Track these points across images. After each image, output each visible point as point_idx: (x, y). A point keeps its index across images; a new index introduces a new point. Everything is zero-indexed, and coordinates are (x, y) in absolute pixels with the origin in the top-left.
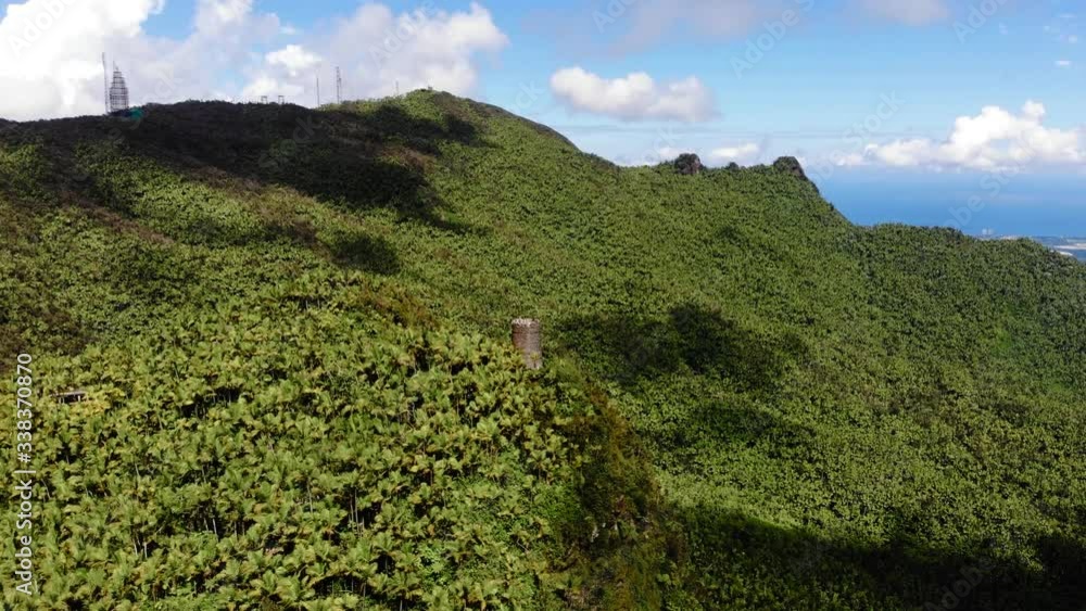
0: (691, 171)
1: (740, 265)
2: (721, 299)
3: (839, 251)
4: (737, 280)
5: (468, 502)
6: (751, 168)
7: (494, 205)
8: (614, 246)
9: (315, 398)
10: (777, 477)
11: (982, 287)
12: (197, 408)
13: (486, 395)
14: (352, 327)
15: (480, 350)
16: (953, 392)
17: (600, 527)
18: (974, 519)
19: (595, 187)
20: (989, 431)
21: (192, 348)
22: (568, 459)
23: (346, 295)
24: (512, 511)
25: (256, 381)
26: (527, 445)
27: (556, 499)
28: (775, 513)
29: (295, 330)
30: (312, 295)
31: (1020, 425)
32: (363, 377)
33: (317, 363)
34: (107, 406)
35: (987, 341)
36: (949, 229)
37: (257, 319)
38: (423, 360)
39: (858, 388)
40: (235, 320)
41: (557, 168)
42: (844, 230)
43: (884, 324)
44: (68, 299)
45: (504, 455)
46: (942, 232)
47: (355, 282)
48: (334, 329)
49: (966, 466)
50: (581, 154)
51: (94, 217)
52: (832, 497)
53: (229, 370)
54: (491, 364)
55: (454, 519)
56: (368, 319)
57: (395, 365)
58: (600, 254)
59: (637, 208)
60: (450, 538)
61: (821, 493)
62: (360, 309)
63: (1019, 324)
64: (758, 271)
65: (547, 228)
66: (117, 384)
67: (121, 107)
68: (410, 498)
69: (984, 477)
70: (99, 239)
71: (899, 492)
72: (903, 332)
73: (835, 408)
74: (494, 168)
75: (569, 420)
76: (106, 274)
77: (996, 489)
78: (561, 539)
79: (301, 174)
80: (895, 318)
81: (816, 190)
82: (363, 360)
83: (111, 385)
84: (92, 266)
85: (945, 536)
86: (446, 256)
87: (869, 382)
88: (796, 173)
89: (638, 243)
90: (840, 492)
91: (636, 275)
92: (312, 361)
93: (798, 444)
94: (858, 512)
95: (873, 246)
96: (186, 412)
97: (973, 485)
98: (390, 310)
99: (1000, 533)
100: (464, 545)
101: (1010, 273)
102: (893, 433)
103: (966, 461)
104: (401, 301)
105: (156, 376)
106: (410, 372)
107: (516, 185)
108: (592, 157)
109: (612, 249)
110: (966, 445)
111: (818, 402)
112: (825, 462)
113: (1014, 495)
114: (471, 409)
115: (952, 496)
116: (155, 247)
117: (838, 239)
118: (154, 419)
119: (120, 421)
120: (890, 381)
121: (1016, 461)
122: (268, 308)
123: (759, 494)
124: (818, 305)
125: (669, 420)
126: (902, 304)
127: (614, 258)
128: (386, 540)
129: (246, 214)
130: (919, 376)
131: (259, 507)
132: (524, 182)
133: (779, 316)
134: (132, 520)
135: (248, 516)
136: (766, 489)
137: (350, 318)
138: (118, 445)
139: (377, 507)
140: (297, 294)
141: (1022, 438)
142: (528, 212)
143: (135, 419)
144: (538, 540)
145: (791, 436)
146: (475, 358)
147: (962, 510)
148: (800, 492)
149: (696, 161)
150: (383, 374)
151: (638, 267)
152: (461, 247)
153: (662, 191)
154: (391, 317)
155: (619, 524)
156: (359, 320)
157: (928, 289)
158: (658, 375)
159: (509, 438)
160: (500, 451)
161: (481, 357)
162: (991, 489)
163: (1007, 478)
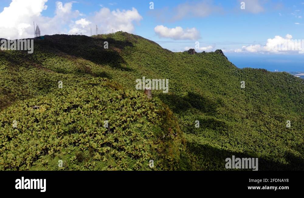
0: (193, 53)
1: (206, 79)
2: (201, 88)
3: (233, 75)
4: (205, 83)
5: (135, 128)
6: (209, 53)
7: (139, 63)
8: (172, 74)
9: (98, 106)
10: (215, 135)
11: (272, 85)
12: (68, 110)
13: (139, 104)
14: (105, 91)
15: (137, 94)
16: (263, 113)
17: (165, 135)
18: (268, 146)
19: (166, 58)
20: (273, 123)
21: (66, 96)
22: (158, 119)
23: (103, 83)
24: (145, 130)
25: (83, 103)
26: (148, 115)
27: (155, 128)
28: (214, 144)
29: (92, 91)
30: (95, 83)
31: (281, 122)
32: (109, 101)
33: (97, 99)
34: (46, 110)
35: (274, 100)
36: (263, 69)
37: (82, 89)
38: (124, 97)
39: (237, 112)
40: (76, 89)
41: (156, 53)
42: (234, 70)
43: (245, 95)
44: (27, 87)
45: (143, 118)
46: (261, 70)
47: (105, 80)
48: (101, 91)
49: (266, 132)
50: (163, 49)
51: (33, 65)
52: (230, 140)
53: (76, 101)
54: (140, 97)
55: (132, 131)
56: (109, 89)
57: (117, 98)
58: (168, 76)
59: (178, 63)
60: (131, 135)
61: (227, 139)
62: (107, 87)
63: (283, 95)
64: (211, 80)
65: (154, 69)
66: (48, 104)
67: (38, 36)
68: (122, 127)
69: (271, 135)
70: (34, 71)
71: (247, 139)
72: (251, 97)
73: (231, 117)
74: (139, 53)
75: (158, 110)
76: (36, 80)
77: (274, 138)
78: (156, 137)
79: (87, 54)
80: (248, 93)
81: (227, 58)
82: (109, 97)
83: (47, 104)
84: (33, 78)
85: (260, 150)
86: (126, 76)
87: (240, 110)
88: (222, 54)
89: (178, 73)
90: (231, 139)
91: (177, 81)
92: (96, 98)
93: (221, 126)
94: (237, 144)
95: (242, 74)
96: (65, 111)
97: (268, 137)
98: (114, 87)
99: (275, 150)
100: (134, 137)
101: (280, 81)
102: (247, 124)
103: (266, 131)
104: (117, 85)
105: (58, 102)
106: (121, 100)
107: (145, 57)
108: (166, 49)
109: (171, 74)
110: (266, 127)
111: (227, 115)
112: (228, 131)
113: (279, 140)
114: (135, 107)
115: (262, 140)
116: (49, 73)
117: (233, 72)
118: (57, 112)
119: (49, 113)
120: (246, 110)
121: (280, 131)
122: (84, 86)
123: (210, 139)
124: (227, 90)
125: (186, 120)
126: (250, 89)
127: (171, 77)
128: (116, 135)
129: (73, 65)
130: (254, 109)
131: (87, 128)
132: (147, 56)
133: (217, 93)
134: (58, 132)
135: (85, 130)
136: (212, 138)
137: (105, 89)
138: (49, 118)
139: (114, 128)
140: (92, 83)
141: (282, 125)
142: (148, 64)
143: (53, 112)
144: (151, 137)
145: (219, 124)
146: (136, 96)
147: (264, 144)
148: (221, 139)
149: (194, 51)
150: (114, 100)
151: (178, 79)
152: (130, 74)
153: (185, 59)
154: (114, 89)
155: (170, 135)
156: (107, 89)
157: (257, 85)
158: (183, 108)
159: (144, 114)
160: (142, 117)
161: (137, 96)
162: (273, 138)
163: (277, 136)
